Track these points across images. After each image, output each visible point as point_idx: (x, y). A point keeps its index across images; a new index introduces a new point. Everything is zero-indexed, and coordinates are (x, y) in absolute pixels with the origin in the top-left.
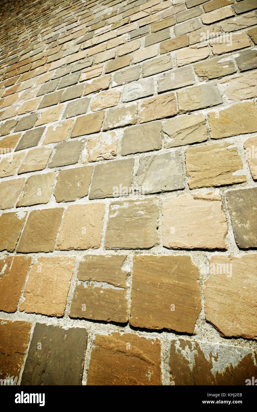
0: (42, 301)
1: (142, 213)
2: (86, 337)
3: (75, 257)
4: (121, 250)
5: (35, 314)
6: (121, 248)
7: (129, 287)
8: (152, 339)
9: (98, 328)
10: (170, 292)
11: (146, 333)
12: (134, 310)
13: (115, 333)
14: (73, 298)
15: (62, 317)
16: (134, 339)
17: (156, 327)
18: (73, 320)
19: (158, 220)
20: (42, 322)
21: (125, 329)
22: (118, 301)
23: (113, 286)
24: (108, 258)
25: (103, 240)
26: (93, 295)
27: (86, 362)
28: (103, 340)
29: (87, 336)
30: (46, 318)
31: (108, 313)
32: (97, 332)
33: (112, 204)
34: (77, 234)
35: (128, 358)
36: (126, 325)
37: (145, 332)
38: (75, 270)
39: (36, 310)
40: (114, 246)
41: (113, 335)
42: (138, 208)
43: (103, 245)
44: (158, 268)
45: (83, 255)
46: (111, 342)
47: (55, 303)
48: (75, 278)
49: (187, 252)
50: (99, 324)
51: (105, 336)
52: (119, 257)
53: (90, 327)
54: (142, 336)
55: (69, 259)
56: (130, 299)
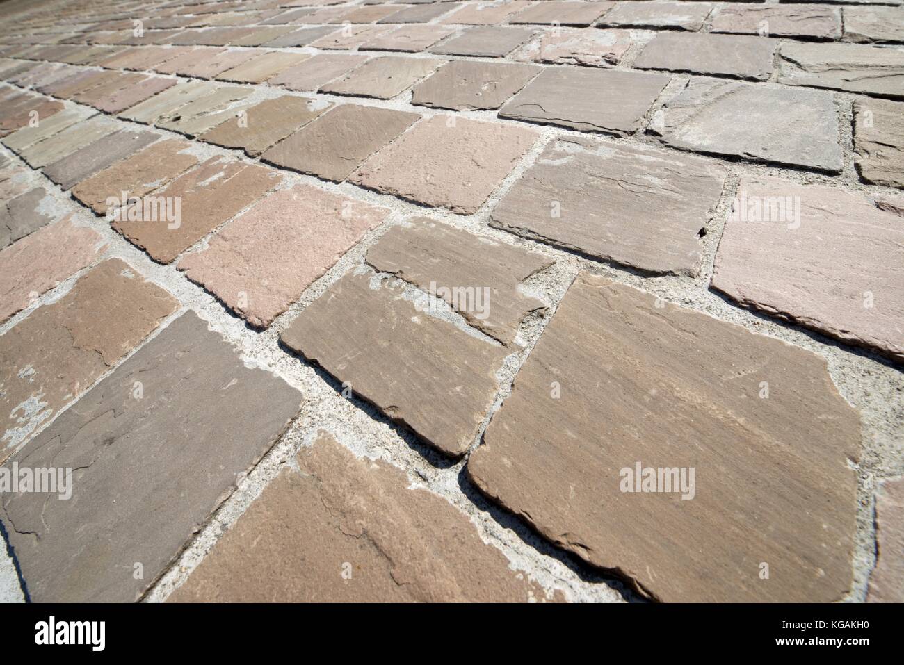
0: (240, 270)
1: (656, 181)
2: (289, 420)
3: (388, 211)
4: (539, 241)
5: (202, 289)
6: (543, 239)
7: (522, 350)
8: (535, 583)
9: (342, 416)
10: (697, 443)
11: (518, 541)
12: (506, 427)
13: (392, 467)
14: (321, 299)
15: (259, 329)
16: (456, 535)
17: (575, 544)
18: (282, 353)
19: (710, 216)
20: (202, 315)
21: (437, 474)
22: (459, 371)
23: (464, 321)
24: (487, 245)
25: (492, 202)
26: (383, 314)
27: (237, 497)
28: (336, 463)
29: (294, 419)
30: (219, 313)
31: (403, 390)
32: (333, 428)
33: (559, 140)
34: (425, 167)
35: (390, 591)
36: (447, 466)
37: (512, 532)
38: (370, 238)
39: (211, 282)
40: (522, 225)
41: (381, 471)
42: (645, 168)
43: (485, 212)
44: (664, 341)
45: (413, 214)
46: (358, 489)
47: (266, 287)
48: (358, 254)
49: (813, 341)
50: (353, 406)
51: (352, 457)
52: (525, 255)
53: (317, 400)
54: (493, 540)
55: (370, 210)
56: (508, 388)
